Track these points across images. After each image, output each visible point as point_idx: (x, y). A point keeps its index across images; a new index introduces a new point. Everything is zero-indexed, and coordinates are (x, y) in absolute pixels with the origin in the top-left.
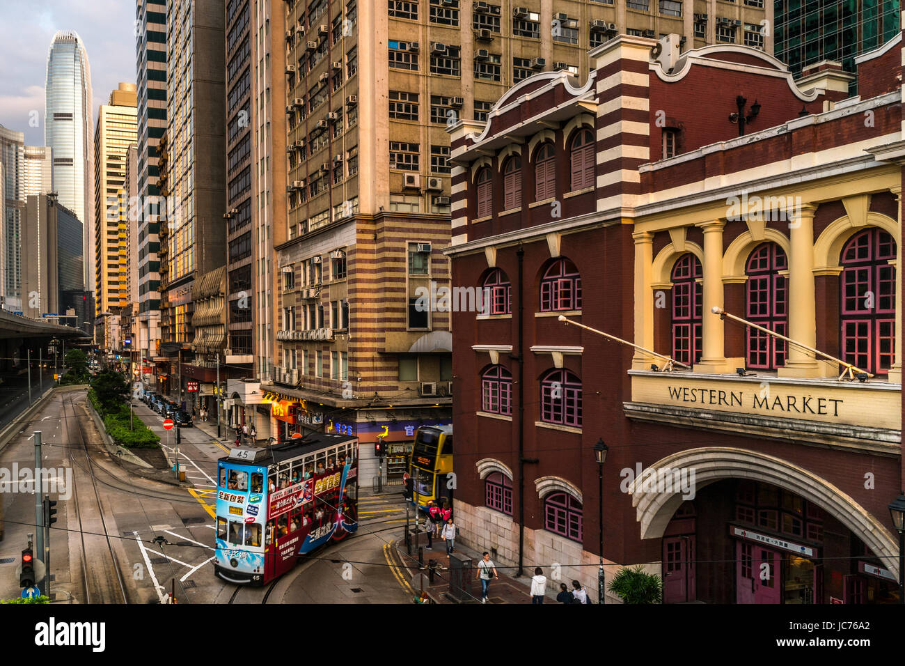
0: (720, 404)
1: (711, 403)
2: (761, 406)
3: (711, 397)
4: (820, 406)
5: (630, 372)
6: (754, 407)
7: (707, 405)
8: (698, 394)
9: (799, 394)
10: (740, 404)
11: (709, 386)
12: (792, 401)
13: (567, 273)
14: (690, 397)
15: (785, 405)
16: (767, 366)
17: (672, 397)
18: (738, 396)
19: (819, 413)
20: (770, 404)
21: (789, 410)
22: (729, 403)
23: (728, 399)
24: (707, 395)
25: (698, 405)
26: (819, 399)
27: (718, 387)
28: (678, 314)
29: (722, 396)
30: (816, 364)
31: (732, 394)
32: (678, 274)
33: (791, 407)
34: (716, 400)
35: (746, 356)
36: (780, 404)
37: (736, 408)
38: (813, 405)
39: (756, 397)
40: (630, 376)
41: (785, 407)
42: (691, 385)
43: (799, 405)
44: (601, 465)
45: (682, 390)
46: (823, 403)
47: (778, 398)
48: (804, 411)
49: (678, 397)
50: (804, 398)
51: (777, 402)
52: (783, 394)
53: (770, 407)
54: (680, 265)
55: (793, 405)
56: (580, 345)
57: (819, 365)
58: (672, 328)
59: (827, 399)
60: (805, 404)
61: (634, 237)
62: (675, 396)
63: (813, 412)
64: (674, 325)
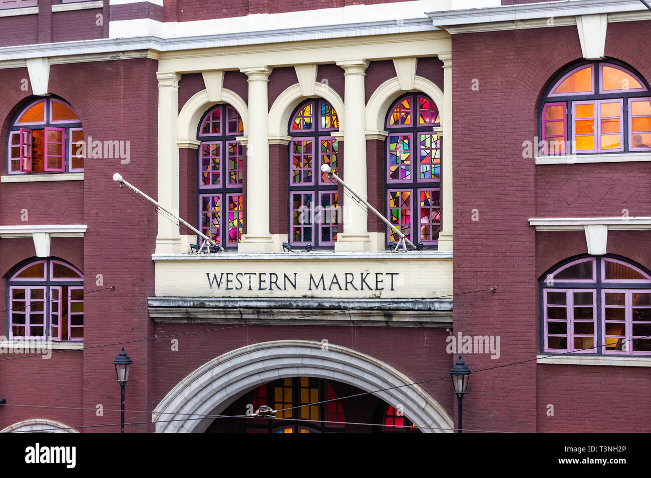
0: (271, 289)
1: (260, 289)
2: (317, 287)
3: (261, 281)
4: (377, 282)
5: (154, 256)
6: (310, 289)
7: (255, 292)
8: (245, 280)
9: (357, 269)
10: (295, 286)
11: (258, 268)
12: (350, 278)
13: (54, 119)
14: (235, 284)
15: (342, 284)
16: (312, 243)
17: (211, 285)
18: (292, 279)
19: (377, 289)
20: (328, 283)
21: (346, 289)
22: (282, 287)
23: (281, 282)
24: (255, 280)
25: (244, 292)
26: (377, 274)
27: (267, 269)
28: (206, 181)
29: (274, 279)
30: (368, 237)
31: (285, 276)
32: (206, 130)
33: (349, 285)
34: (266, 285)
35: (289, 233)
36: (337, 283)
37: (290, 292)
38: (371, 281)
39: (311, 277)
40: (154, 262)
41: (343, 286)
42: (235, 269)
43: (357, 282)
44: (123, 385)
45: (225, 276)
46: (380, 278)
47: (335, 276)
48: (362, 289)
49: (219, 286)
50: (362, 274)
51: (335, 281)
52: (340, 270)
53: (327, 286)
54: (208, 119)
55: (351, 283)
56: (83, 223)
57: (371, 238)
58: (198, 199)
59: (384, 274)
60: (363, 280)
61: (158, 77)
62: (215, 284)
63: (370, 289)
64: (201, 196)
